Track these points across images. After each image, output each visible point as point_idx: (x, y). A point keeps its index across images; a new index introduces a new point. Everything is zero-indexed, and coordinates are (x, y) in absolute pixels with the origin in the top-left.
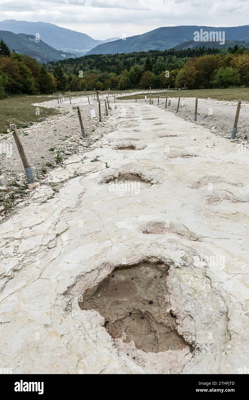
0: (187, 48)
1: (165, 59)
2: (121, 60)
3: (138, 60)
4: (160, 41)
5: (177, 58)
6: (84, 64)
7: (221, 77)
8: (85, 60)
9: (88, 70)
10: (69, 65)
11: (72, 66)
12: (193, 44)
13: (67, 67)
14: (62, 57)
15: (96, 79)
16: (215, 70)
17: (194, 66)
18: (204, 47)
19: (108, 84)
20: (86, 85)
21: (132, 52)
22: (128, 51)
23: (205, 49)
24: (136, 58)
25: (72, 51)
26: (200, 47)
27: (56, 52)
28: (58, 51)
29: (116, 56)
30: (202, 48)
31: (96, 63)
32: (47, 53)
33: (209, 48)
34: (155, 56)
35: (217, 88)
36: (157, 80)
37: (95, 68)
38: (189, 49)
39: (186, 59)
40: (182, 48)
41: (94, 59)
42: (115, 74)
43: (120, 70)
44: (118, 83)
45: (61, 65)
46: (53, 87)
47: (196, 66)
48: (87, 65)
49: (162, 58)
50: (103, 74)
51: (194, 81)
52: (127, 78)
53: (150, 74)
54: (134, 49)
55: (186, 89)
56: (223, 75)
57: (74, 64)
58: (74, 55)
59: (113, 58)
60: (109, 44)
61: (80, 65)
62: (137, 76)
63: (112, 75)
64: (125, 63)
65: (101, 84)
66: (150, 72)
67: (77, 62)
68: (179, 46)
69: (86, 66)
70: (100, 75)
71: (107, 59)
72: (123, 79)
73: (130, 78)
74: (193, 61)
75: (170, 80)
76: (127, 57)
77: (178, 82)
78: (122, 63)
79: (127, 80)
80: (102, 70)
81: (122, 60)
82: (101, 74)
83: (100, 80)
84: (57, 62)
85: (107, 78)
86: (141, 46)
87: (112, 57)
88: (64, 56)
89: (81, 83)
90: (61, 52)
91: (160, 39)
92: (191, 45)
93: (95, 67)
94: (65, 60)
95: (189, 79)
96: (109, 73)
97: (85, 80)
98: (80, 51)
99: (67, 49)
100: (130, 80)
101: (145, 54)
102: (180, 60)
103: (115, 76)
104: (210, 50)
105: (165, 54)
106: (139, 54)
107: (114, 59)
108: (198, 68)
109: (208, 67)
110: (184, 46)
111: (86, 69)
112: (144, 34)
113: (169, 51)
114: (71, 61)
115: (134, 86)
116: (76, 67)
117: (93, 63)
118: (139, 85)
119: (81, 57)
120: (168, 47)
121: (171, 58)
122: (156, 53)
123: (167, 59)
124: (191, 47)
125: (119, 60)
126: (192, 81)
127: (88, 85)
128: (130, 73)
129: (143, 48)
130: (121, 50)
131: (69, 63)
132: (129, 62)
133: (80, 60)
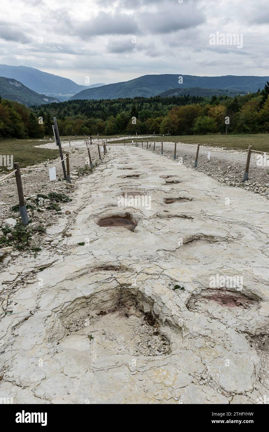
0: (172, 95)
1: (151, 106)
2: (106, 106)
3: (124, 106)
4: (145, 88)
5: (163, 106)
6: (68, 109)
7: (200, 125)
8: (69, 105)
9: (73, 114)
10: (52, 110)
11: (56, 111)
12: (179, 92)
13: (51, 111)
14: (45, 101)
15: (82, 124)
16: (195, 119)
17: (177, 115)
18: (188, 95)
19: (95, 129)
20: (73, 130)
21: (117, 98)
22: (113, 97)
23: (190, 97)
24: (121, 104)
25: (55, 95)
26: (185, 95)
27: (38, 96)
28: (40, 95)
29: (101, 101)
30: (186, 96)
31: (81, 108)
32: (28, 97)
33: (193, 96)
34: (141, 103)
35: (197, 135)
36: (143, 126)
37: (80, 114)
38: (174, 97)
39: (171, 106)
40: (168, 95)
41: (78, 104)
42: (101, 120)
43: (106, 116)
44: (105, 128)
45: (43, 110)
46: (41, 131)
47: (178, 114)
48: (71, 110)
49: (148, 105)
50: (89, 120)
51: (177, 128)
52: (114, 124)
54: (119, 95)
55: (169, 135)
56: (202, 123)
57: (58, 109)
58: (57, 99)
59: (98, 104)
60: (94, 90)
61: (64, 110)
62: (124, 122)
63: (99, 121)
64: (111, 109)
65: (88, 129)
67: (61, 106)
68: (164, 93)
69: (70, 111)
70: (86, 121)
71: (92, 105)
72: (110, 125)
73: (116, 124)
74: (177, 109)
75: (155, 127)
76: (112, 103)
77: (163, 129)
78: (107, 108)
79: (114, 126)
80: (89, 115)
81: (108, 105)
82: (87, 119)
83: (87, 125)
84: (39, 106)
85: (93, 124)
86: (127, 92)
87: (98, 102)
88: (47, 100)
89: (67, 128)
90: (44, 96)
91: (145, 86)
92: (176, 93)
93: (80, 112)
94: (49, 105)
96: (96, 118)
97: (71, 125)
98: (63, 96)
99: (50, 94)
100: (117, 126)
101: (131, 101)
102: (166, 107)
103: (102, 122)
104: (194, 98)
105: (151, 101)
106: (125, 101)
107: (99, 104)
108: (180, 116)
109: (190, 115)
110: (169, 94)
111: (70, 114)
112: (129, 81)
113: (155, 98)
114: (55, 106)
115: (121, 132)
116: (60, 112)
117: (78, 108)
118: (125, 130)
119: (65, 102)
120: (154, 94)
121: (157, 105)
122: (141, 100)
123: (153, 106)
124: (176, 94)
125: (104, 105)
126: (175, 128)
127: (74, 130)
128: (116, 119)
129: (128, 94)
130: (106, 96)
131: (53, 107)
132: (115, 108)
133: (64, 105)
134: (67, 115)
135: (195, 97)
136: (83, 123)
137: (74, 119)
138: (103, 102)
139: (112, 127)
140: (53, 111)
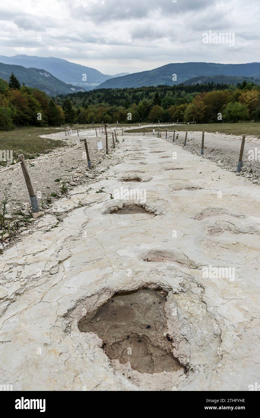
0: (196, 83)
1: (174, 94)
2: (130, 94)
3: (147, 94)
5: (186, 93)
6: (93, 98)
7: (229, 112)
8: (94, 94)
9: (97, 103)
10: (78, 99)
11: (81, 99)
12: (202, 80)
13: (76, 100)
14: (71, 90)
15: (104, 112)
16: (224, 105)
17: (203, 101)
18: (213, 83)
19: (116, 117)
20: (95, 118)
21: (141, 86)
22: (136, 85)
23: (214, 85)
24: (145, 93)
25: (81, 85)
27: (66, 86)
28: (68, 84)
29: (125, 90)
30: (210, 83)
31: (105, 96)
32: (56, 86)
33: (218, 84)
34: (164, 91)
35: (226, 123)
36: (166, 114)
37: (104, 102)
38: (198, 84)
39: (195, 94)
40: (191, 84)
41: (103, 93)
42: (124, 108)
43: (129, 103)
44: (127, 116)
45: (70, 98)
46: (61, 119)
47: (204, 101)
48: (96, 98)
49: (171, 93)
50: (111, 107)
51: (203, 115)
52: (136, 112)
53: (158, 108)
54: (143, 84)
55: (194, 123)
56: (232, 109)
57: (83, 98)
58: (83, 88)
59: (122, 92)
60: (119, 79)
61: (89, 98)
62: (146, 109)
63: (121, 108)
64: (134, 98)
65: (110, 117)
66: (159, 106)
67: (86, 95)
68: (188, 81)
69: (95, 100)
70: (108, 108)
71: (116, 93)
73: (138, 111)
74: (202, 96)
75: (179, 114)
76: (136, 91)
77: (187, 116)
78: (130, 97)
79: (136, 114)
80: (111, 104)
81: (131, 94)
83: (109, 113)
84: (66, 95)
85: (115, 112)
86: (150, 81)
87: (121, 91)
88: (73, 89)
89: (89, 116)
90: (71, 86)
91: (169, 75)
92: (200, 81)
94: (75, 94)
95: (198, 113)
96: (118, 106)
97: (93, 113)
98: (89, 85)
99: (77, 83)
100: (139, 113)
101: (154, 89)
102: (189, 95)
103: (124, 109)
104: (218, 86)
105: (174, 89)
106: (148, 89)
107: (123, 93)
108: (206, 102)
109: (217, 102)
110: (192, 82)
111: (95, 103)
112: (153, 70)
113: (178, 86)
114: (80, 95)
115: (143, 120)
116: (85, 101)
117: (102, 97)
118: (147, 118)
119: (90, 91)
120: (177, 83)
121: (180, 93)
122: (165, 88)
123: (176, 94)
124: (200, 82)
125: (128, 94)
126: (201, 115)
127: (96, 117)
128: (138, 107)
129: (152, 83)
130: (130, 85)
131: (78, 96)
132: (138, 96)
133: (89, 94)
134: (91, 103)
135: (219, 84)
136: (105, 111)
137: (97, 107)
138: (126, 91)
139: (134, 115)
140: (79, 100)
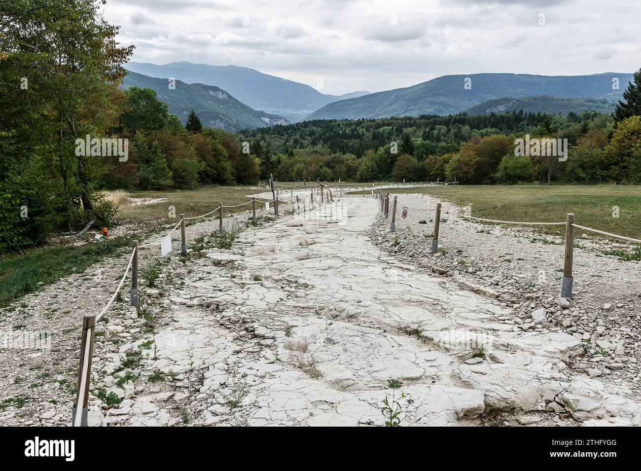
0: (488, 112)
1: (449, 130)
2: (368, 130)
3: (399, 131)
4: (443, 99)
5: (471, 130)
6: (301, 136)
8: (303, 129)
9: (308, 145)
10: (275, 137)
11: (281, 139)
12: (506, 104)
13: (272, 140)
14: (263, 122)
15: (321, 164)
18: (521, 112)
19: (341, 172)
20: (304, 172)
21: (389, 117)
23: (524, 115)
24: (395, 128)
25: (280, 112)
26: (514, 112)
27: (253, 114)
28: (257, 111)
29: (359, 123)
30: (517, 112)
31: (324, 134)
32: (237, 115)
33: (530, 113)
34: (430, 126)
36: (420, 169)
37: (322, 144)
38: (493, 115)
39: (487, 131)
40: (485, 111)
41: (320, 128)
42: (353, 156)
43: (363, 149)
44: (357, 171)
45: (261, 137)
46: (255, 175)
48: (307, 137)
49: (444, 129)
50: (333, 156)
51: (473, 172)
52: (372, 164)
53: (408, 160)
54: (394, 112)
57: (283, 136)
58: (284, 119)
59: (353, 127)
60: (350, 103)
61: (294, 137)
62: (389, 160)
63: (349, 157)
64: (375, 137)
65: (330, 171)
66: (409, 157)
67: (289, 131)
68: (478, 106)
69: (305, 139)
70: (328, 158)
71: (344, 129)
72: (366, 166)
73: (376, 163)
75: (441, 169)
76: (378, 126)
77: (450, 173)
78: (370, 135)
79: (372, 167)
80: (333, 148)
81: (370, 130)
82: (330, 155)
83: (328, 165)
84: (254, 130)
85: (339, 163)
86: (408, 106)
87: (354, 125)
88: (267, 120)
89: (296, 169)
90: (263, 114)
92: (502, 106)
93: (321, 141)
94: (269, 129)
96: (344, 153)
97: (302, 164)
98: (295, 113)
100: (378, 166)
101: (412, 121)
103: (354, 159)
104: (532, 117)
105: (448, 122)
106: (401, 122)
107: (356, 128)
108: (479, 152)
110: (488, 108)
111: (305, 145)
112: (413, 86)
113: (457, 118)
114: (279, 130)
115: (384, 177)
116: (287, 141)
117: (318, 134)
118: (391, 174)
119: (297, 124)
120: (459, 108)
121: (459, 129)
122: (432, 120)
123: (452, 131)
124: (501, 109)
125: (364, 130)
127: (307, 172)
128: (377, 156)
129: (411, 109)
130: (370, 114)
131: (276, 132)
132: (382, 135)
133: (295, 130)
134: (298, 146)
135: (534, 115)
136: (323, 162)
137: (309, 154)
138: (362, 125)
139: (369, 168)
140: (276, 139)
